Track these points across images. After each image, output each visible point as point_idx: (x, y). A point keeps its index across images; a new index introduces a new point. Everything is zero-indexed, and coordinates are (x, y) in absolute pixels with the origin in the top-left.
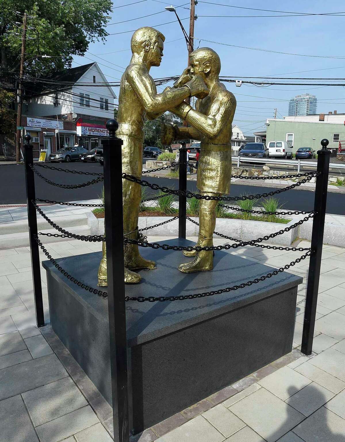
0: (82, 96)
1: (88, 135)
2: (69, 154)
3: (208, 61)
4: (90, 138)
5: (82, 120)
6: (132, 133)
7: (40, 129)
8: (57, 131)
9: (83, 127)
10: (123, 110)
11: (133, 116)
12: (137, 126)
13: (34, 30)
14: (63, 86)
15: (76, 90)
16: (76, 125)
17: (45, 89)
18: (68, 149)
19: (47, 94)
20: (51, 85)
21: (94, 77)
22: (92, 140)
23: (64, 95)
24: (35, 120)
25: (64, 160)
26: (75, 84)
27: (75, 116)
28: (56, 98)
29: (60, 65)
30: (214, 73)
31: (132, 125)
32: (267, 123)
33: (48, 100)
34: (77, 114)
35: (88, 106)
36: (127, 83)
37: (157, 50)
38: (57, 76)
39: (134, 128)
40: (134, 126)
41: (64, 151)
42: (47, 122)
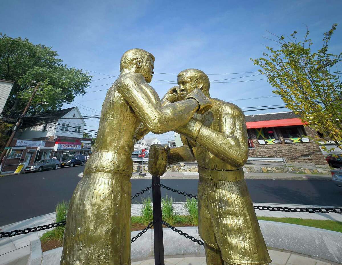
0: (64, 125)
1: (62, 150)
2: (43, 165)
3: (200, 78)
4: (63, 151)
5: (60, 140)
6: (118, 167)
7: (25, 148)
8: (39, 148)
9: (60, 145)
10: (107, 131)
11: (122, 139)
12: (127, 154)
13: (42, 90)
14: (52, 119)
15: (61, 121)
16: (55, 143)
17: (39, 122)
18: (43, 161)
19: (39, 125)
20: (44, 119)
21: (74, 114)
22: (64, 153)
23: (51, 125)
24: (24, 141)
25: (37, 170)
26: (61, 118)
27: (56, 137)
28: (46, 127)
29: (54, 108)
30: (206, 90)
31: (119, 153)
32: (175, 135)
33: (39, 128)
34: (58, 136)
35: (67, 130)
36: (118, 94)
37: (149, 67)
38: (51, 114)
39: (122, 159)
40: (122, 155)
41: (40, 163)
42: (33, 143)
